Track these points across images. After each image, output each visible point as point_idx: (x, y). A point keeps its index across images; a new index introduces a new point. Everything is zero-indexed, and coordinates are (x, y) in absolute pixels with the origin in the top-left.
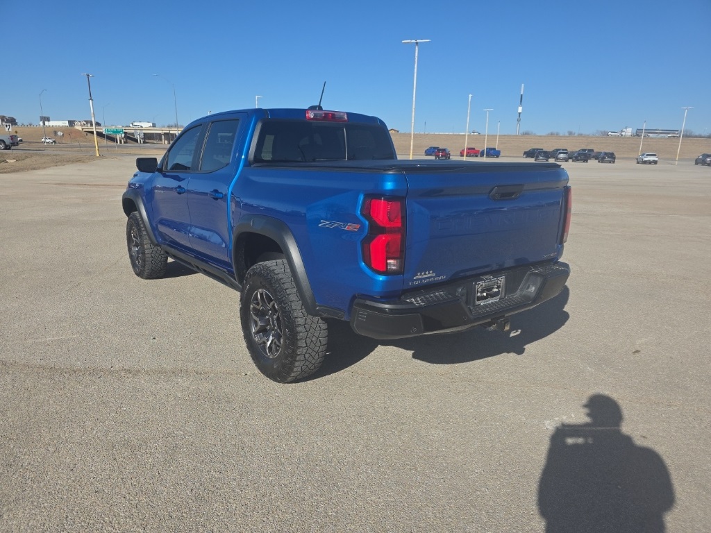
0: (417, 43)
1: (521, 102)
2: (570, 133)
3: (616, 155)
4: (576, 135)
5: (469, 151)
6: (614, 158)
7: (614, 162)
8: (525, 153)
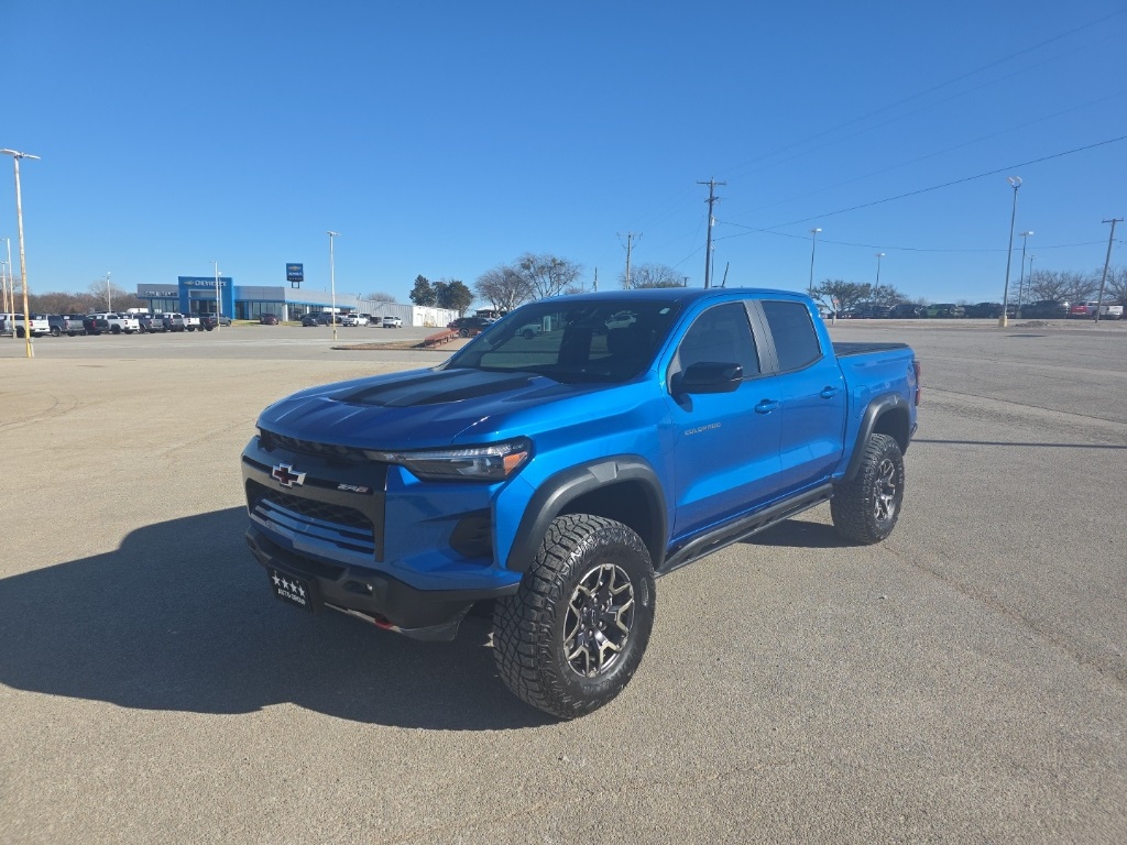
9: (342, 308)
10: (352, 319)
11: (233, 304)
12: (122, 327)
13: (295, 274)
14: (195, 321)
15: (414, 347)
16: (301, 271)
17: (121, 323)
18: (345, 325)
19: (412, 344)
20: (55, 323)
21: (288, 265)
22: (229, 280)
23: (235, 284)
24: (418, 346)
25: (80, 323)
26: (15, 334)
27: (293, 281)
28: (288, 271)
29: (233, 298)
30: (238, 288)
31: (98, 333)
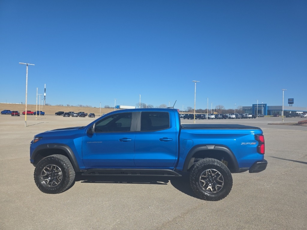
0: (27, 65)
1: (45, 91)
2: (68, 105)
3: (95, 114)
4: (70, 106)
5: (28, 112)
6: (95, 115)
7: (94, 117)
8: (56, 113)
9: (303, 112)
10: (304, 115)
11: (267, 111)
12: (231, 117)
13: (291, 102)
14: (251, 116)
15: (296, 124)
16: (293, 101)
17: (231, 116)
18: (302, 117)
19: (294, 124)
20: (216, 116)
21: (289, 99)
22: (266, 105)
23: (267, 105)
24: (295, 124)
25: (221, 116)
26: (208, 119)
27: (290, 104)
28: (288, 101)
29: (267, 109)
30: (268, 107)
31: (226, 118)
